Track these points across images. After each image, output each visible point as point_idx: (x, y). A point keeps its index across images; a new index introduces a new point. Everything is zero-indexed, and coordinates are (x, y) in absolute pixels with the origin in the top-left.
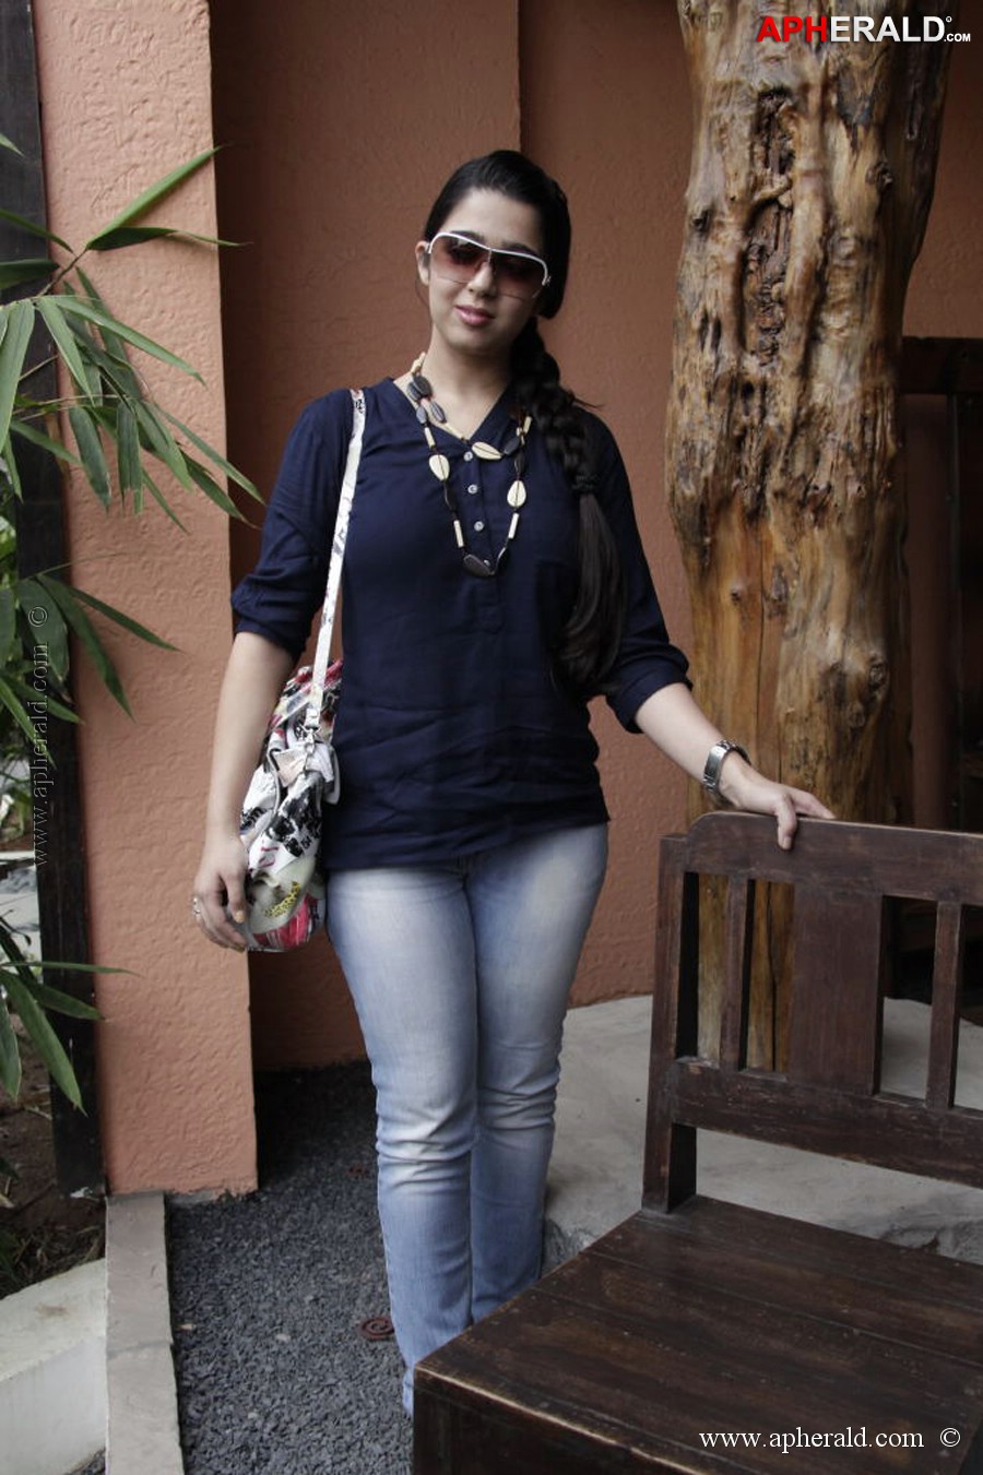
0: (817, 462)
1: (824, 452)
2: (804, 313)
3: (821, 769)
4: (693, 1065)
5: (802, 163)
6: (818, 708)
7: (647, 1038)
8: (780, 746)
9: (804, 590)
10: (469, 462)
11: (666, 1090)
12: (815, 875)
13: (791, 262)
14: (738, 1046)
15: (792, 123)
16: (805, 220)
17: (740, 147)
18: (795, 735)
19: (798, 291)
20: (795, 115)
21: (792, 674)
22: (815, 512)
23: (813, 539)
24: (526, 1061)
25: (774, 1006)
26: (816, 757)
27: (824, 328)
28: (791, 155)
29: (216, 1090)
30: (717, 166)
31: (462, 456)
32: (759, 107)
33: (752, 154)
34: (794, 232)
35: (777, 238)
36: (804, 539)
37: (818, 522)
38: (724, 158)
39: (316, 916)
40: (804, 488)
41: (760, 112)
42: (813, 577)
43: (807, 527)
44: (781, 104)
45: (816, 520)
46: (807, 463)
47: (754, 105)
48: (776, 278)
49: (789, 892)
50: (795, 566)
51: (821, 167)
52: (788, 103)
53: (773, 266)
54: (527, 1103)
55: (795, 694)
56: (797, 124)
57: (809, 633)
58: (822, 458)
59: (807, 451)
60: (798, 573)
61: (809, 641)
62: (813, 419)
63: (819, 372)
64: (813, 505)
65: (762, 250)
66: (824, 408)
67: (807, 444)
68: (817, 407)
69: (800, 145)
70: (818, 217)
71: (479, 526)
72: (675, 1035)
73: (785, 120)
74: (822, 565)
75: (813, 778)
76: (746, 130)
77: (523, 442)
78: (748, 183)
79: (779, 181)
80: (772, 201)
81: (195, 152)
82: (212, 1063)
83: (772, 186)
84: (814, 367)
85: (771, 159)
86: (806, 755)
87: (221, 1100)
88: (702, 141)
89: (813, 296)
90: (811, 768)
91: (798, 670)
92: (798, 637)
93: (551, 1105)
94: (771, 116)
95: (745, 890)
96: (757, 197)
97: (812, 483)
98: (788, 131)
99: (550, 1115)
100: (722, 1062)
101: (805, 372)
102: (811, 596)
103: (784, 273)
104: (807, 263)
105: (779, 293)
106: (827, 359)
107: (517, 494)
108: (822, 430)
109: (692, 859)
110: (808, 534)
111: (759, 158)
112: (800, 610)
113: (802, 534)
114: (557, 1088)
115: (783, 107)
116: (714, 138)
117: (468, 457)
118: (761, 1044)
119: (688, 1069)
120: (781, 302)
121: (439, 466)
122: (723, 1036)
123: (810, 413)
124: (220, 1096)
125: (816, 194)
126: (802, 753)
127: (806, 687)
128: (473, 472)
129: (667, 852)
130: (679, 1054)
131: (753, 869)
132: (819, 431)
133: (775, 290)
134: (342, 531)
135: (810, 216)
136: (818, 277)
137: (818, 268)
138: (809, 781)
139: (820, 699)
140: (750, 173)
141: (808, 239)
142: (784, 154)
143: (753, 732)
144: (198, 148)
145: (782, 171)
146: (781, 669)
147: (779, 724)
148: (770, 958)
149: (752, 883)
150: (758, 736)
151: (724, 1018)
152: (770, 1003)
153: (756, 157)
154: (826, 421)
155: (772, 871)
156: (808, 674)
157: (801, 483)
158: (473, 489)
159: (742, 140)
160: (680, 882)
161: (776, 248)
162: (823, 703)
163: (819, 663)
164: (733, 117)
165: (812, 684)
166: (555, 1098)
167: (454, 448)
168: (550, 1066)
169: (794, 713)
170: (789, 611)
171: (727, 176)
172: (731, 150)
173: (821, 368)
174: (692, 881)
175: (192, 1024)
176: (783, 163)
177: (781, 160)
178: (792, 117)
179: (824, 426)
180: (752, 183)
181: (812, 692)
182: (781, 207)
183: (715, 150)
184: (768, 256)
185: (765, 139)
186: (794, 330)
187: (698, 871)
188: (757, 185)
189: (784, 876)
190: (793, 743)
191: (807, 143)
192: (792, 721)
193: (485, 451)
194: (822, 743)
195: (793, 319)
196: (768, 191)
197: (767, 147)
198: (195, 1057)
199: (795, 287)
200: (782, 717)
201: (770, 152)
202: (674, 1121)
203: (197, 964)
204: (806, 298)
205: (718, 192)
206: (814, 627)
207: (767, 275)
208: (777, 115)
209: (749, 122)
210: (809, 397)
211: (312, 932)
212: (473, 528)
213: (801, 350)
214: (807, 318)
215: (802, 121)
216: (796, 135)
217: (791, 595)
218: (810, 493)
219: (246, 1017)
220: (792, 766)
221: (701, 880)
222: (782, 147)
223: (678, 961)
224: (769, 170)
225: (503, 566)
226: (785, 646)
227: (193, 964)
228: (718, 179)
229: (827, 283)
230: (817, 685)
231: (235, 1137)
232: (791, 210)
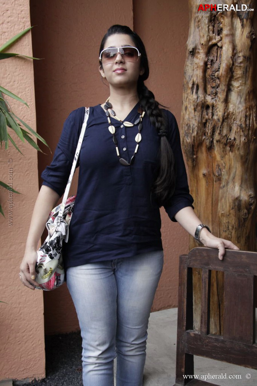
0: (230, 130)
1: (233, 127)
2: (226, 81)
3: (233, 232)
4: (192, 333)
5: (225, 32)
6: (232, 212)
7: (176, 322)
8: (220, 224)
9: (227, 173)
10: (122, 128)
11: (183, 342)
12: (231, 268)
13: (221, 64)
14: (206, 327)
16: (226, 51)
17: (205, 27)
18: (224, 220)
19: (224, 74)
21: (223, 200)
22: (230, 147)
23: (229, 156)
24: (136, 333)
25: (220, 313)
26: (232, 228)
27: (233, 86)
28: (221, 29)
30: (197, 33)
31: (120, 126)
32: (211, 13)
33: (209, 29)
34: (223, 55)
35: (217, 57)
36: (226, 156)
37: (231, 150)
38: (199, 30)
40: (226, 139)
41: (211, 15)
42: (230, 169)
43: (227, 152)
45: (230, 149)
46: (227, 131)
47: (209, 13)
48: (217, 70)
49: (223, 273)
50: (224, 165)
51: (231, 33)
52: (221, 12)
53: (216, 66)
54: (137, 346)
55: (224, 207)
56: (223, 19)
57: (229, 187)
58: (232, 129)
59: (227, 127)
60: (225, 167)
61: (228, 189)
62: (229, 117)
63: (231, 101)
64: (229, 145)
65: (212, 61)
66: (232, 113)
67: (227, 125)
68: (230, 113)
69: (225, 26)
70: (230, 50)
71: (125, 149)
72: (185, 323)
73: (220, 17)
74: (233, 165)
75: (231, 235)
76: (207, 21)
77: (141, 120)
78: (207, 39)
79: (218, 38)
80: (215, 45)
81: (24, 28)
83: (215, 40)
84: (229, 99)
85: (215, 30)
86: (228, 227)
88: (192, 25)
89: (229, 76)
90: (230, 231)
91: (225, 199)
92: (225, 188)
93: (145, 347)
94: (215, 16)
95: (208, 273)
96: (210, 43)
97: (229, 138)
98: (220, 21)
99: (144, 350)
100: (202, 332)
101: (226, 101)
102: (229, 175)
103: (219, 68)
104: (227, 65)
105: (218, 75)
106: (234, 97)
107: (138, 138)
108: (232, 120)
109: (190, 263)
110: (228, 154)
112: (225, 179)
113: (226, 154)
114: (146, 341)
115: (219, 13)
116: (196, 24)
117: (122, 126)
118: (216, 325)
119: (190, 334)
120: (218, 78)
121: (112, 129)
122: (201, 323)
123: (228, 115)
125: (230, 42)
126: (227, 227)
127: (228, 205)
128: (124, 131)
129: (182, 260)
130: (187, 329)
131: (210, 266)
132: (231, 121)
133: (216, 74)
135: (228, 49)
136: (230, 70)
137: (231, 66)
138: (230, 236)
139: (233, 208)
140: (208, 35)
141: (227, 57)
142: (219, 29)
143: (210, 219)
144: (26, 27)
145: (219, 35)
146: (219, 198)
147: (219, 217)
148: (218, 295)
149: (210, 271)
150: (212, 221)
151: (202, 317)
152: (218, 310)
153: (210, 30)
154: (234, 117)
155: (218, 267)
156: (229, 200)
157: (226, 137)
158: (123, 137)
159: (205, 24)
160: (186, 271)
161: (217, 60)
162: (234, 210)
163: (232, 197)
164: (202, 17)
165: (230, 203)
166: (146, 345)
167: (117, 124)
168: (144, 334)
169: (224, 213)
170: (222, 180)
171: (200, 36)
172: (202, 28)
173: (232, 99)
174: (190, 271)
175: (24, 320)
176: (219, 32)
178: (222, 17)
179: (233, 119)
180: (209, 39)
181: (230, 206)
182: (218, 47)
183: (196, 28)
184: (214, 63)
185: (213, 24)
186: (223, 87)
187: (192, 267)
188: (210, 39)
189: (221, 269)
190: (224, 223)
191: (227, 25)
192: (223, 216)
193: (128, 124)
194: (233, 223)
195: (222, 83)
196: (214, 41)
197: (214, 27)
198: (25, 331)
199: (223, 73)
200: (220, 214)
201: (215, 28)
202: (186, 353)
204: (227, 77)
205: (197, 42)
206: (230, 185)
207: (214, 69)
209: (208, 18)
210: (228, 109)
212: (123, 150)
213: (225, 94)
214: (227, 83)
215: (225, 18)
216: (223, 22)
217: (222, 174)
218: (228, 141)
220: (224, 231)
221: (193, 269)
222: (219, 27)
223: (186, 297)
224: (214, 34)
225: (133, 162)
226: (221, 191)
227: (24, 299)
228: (198, 38)
229: (233, 72)
230: (231, 204)
231: (38, 359)
232: (221, 47)
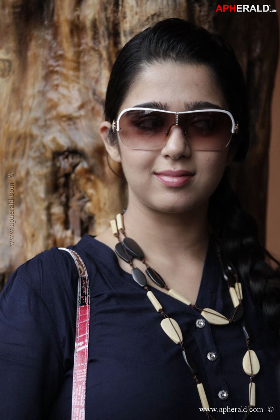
10: (201, 328)
15: (89, 185)
20: (92, 177)
31: (194, 323)
32: (54, 165)
41: (55, 172)
44: (77, 165)
47: (49, 164)
52: (84, 165)
56: (95, 187)
73: (82, 181)
76: (41, 190)
94: (67, 176)
98: (85, 193)
107: (251, 364)
111: (58, 219)
115: (79, 168)
117: (200, 323)
158: (212, 356)
164: (28, 173)
167: (185, 313)
177: (82, 222)
178: (89, 180)
193: (214, 317)
208: (73, 176)
209: (44, 181)
212: (217, 396)
215: (100, 185)
216: (95, 199)
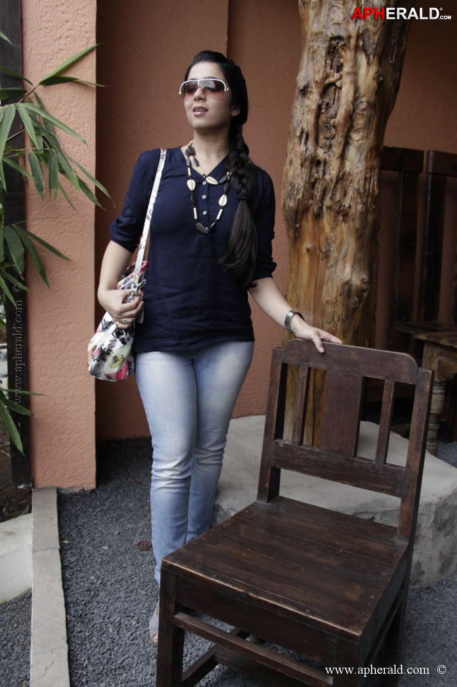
0: (345, 195)
1: (348, 191)
2: (344, 132)
3: (339, 324)
4: (281, 443)
5: (346, 69)
6: (340, 299)
7: (263, 432)
8: (323, 313)
9: (337, 250)
10: (205, 185)
11: (269, 453)
12: (336, 367)
13: (339, 110)
14: (300, 436)
15: (343, 51)
16: (346, 93)
17: (321, 60)
18: (329, 309)
19: (342, 123)
20: (345, 48)
21: (330, 284)
22: (343, 216)
23: (342, 227)
24: (214, 437)
25: (314, 422)
26: (338, 319)
27: (352, 139)
28: (342, 65)
29: (80, 446)
30: (311, 68)
31: (202, 182)
32: (330, 43)
33: (326, 63)
34: (341, 97)
35: (334, 100)
36: (338, 228)
37: (344, 221)
38: (314, 64)
39: (131, 369)
40: (339, 206)
41: (330, 46)
42: (341, 244)
43: (339, 222)
44: (339, 43)
45: (343, 220)
46: (341, 195)
47: (328, 43)
48: (333, 116)
49: (324, 373)
50: (334, 238)
51: (354, 71)
52: (342, 43)
53: (332, 111)
54: (212, 454)
55: (330, 292)
56: (345, 52)
57: (338, 267)
58: (347, 194)
59: (342, 190)
60: (335, 242)
61: (338, 270)
62: (345, 177)
63: (348, 158)
64: (342, 213)
65: (328, 104)
66: (349, 173)
67: (342, 188)
68: (347, 172)
69: (346, 61)
70: (352, 92)
71: (205, 213)
72: (274, 430)
73: (340, 50)
74: (345, 238)
75: (336, 327)
76: (324, 53)
77: (229, 178)
78: (323, 75)
79: (337, 76)
80: (333, 84)
81: (88, 46)
82: (79, 435)
83: (333, 77)
84: (346, 156)
85: (333, 66)
86: (333, 318)
87: (82, 451)
88: (305, 56)
89: (348, 125)
90: (335, 323)
91: (332, 282)
92: (333, 269)
93: (221, 456)
94: (335, 48)
95: (307, 372)
96: (327, 82)
97: (343, 204)
98: (341, 54)
99: (221, 460)
100: (293, 442)
101: (343, 157)
102: (339, 252)
103: (336, 115)
104: (346, 110)
105: (334, 123)
106: (352, 152)
107: (223, 201)
108: (348, 182)
109: (285, 358)
110: (340, 225)
112: (335, 257)
113: (337, 225)
114: (225, 449)
115: (340, 44)
116: (310, 55)
117: (204, 183)
118: (308, 437)
119: (279, 445)
120: (334, 127)
121: (191, 184)
122: (294, 431)
123: (344, 174)
124: (81, 449)
125: (351, 82)
126: (332, 317)
127: (335, 290)
128: (205, 190)
129: (275, 355)
130: (276, 438)
131: (310, 363)
132: (347, 183)
133: (332, 121)
134: (151, 210)
135: (348, 91)
136: (350, 117)
137: (351, 113)
138: (334, 329)
139: (341, 295)
140: (324, 71)
141: (347, 101)
142: (339, 64)
143: (312, 306)
144: (89, 44)
145: (338, 72)
146: (325, 281)
147: (323, 305)
148: (314, 401)
149: (310, 369)
150: (314, 309)
151: (295, 424)
152: (313, 420)
153: (327, 65)
154: (350, 178)
155: (319, 365)
156: (337, 283)
157: (338, 203)
158: (204, 197)
159: (322, 57)
160: (280, 367)
161: (333, 104)
162: (342, 296)
163: (341, 280)
164: (319, 47)
165: (338, 289)
166: (223, 453)
167: (199, 179)
168: (223, 440)
169: (330, 300)
170: (330, 257)
171: (315, 72)
172: (317, 61)
173: (349, 156)
174: (285, 367)
175: (70, 419)
176: (339, 68)
177: (338, 67)
178: (343, 49)
179: (349, 180)
180: (325, 76)
181: (337, 292)
182: (336, 87)
183: (310, 60)
184: (330, 107)
185: (331, 57)
186: (339, 139)
187: (288, 363)
188: (327, 76)
189: (323, 366)
190: (328, 313)
191: (349, 60)
192: (329, 303)
193: (212, 181)
194: (340, 313)
195: (339, 134)
196: (331, 79)
197: (332, 61)
198: (71, 432)
199: (341, 121)
200: (325, 301)
201: (333, 63)
202: (272, 465)
203: (73, 394)
204: (345, 126)
205: (310, 78)
206: (340, 265)
207: (329, 115)
208: (337, 47)
209: (325, 50)
210: (344, 168)
211: (129, 375)
212: (202, 213)
213: (341, 148)
214: (345, 134)
215: (348, 51)
216: (345, 57)
217: (331, 251)
218: (341, 208)
219: (94, 416)
220: (327, 322)
221: (289, 366)
222: (338, 61)
223: (277, 400)
224: (332, 71)
225: (213, 230)
226: (327, 272)
227: (72, 393)
228: (311, 73)
229: (354, 120)
230: (340, 289)
231: (87, 466)
232: (340, 88)
